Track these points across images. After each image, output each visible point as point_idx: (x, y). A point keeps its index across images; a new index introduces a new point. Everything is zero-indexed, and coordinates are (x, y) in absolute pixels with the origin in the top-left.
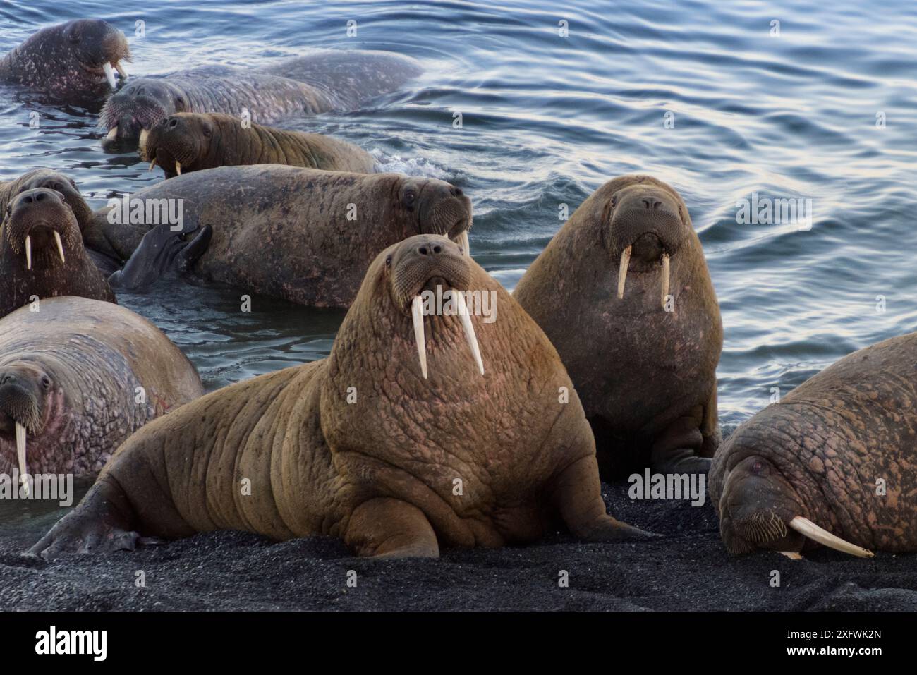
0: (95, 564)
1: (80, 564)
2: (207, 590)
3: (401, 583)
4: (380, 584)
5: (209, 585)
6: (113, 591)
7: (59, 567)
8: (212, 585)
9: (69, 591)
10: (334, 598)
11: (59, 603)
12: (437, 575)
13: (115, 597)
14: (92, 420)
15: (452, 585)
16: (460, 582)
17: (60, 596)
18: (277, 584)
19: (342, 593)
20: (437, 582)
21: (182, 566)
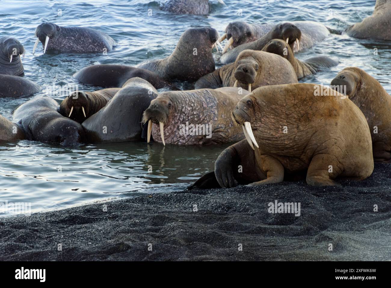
0: (224, 193)
1: (219, 193)
2: (265, 202)
3: (331, 199)
4: (324, 200)
5: (265, 200)
6: (232, 203)
7: (211, 194)
8: (266, 200)
9: (216, 202)
10: (309, 204)
11: (212, 207)
12: (343, 196)
13: (232, 205)
14: (184, 115)
15: (348, 200)
16: (351, 199)
17: (212, 204)
18: (289, 200)
19: (311, 203)
20: (343, 199)
21: (255, 194)
